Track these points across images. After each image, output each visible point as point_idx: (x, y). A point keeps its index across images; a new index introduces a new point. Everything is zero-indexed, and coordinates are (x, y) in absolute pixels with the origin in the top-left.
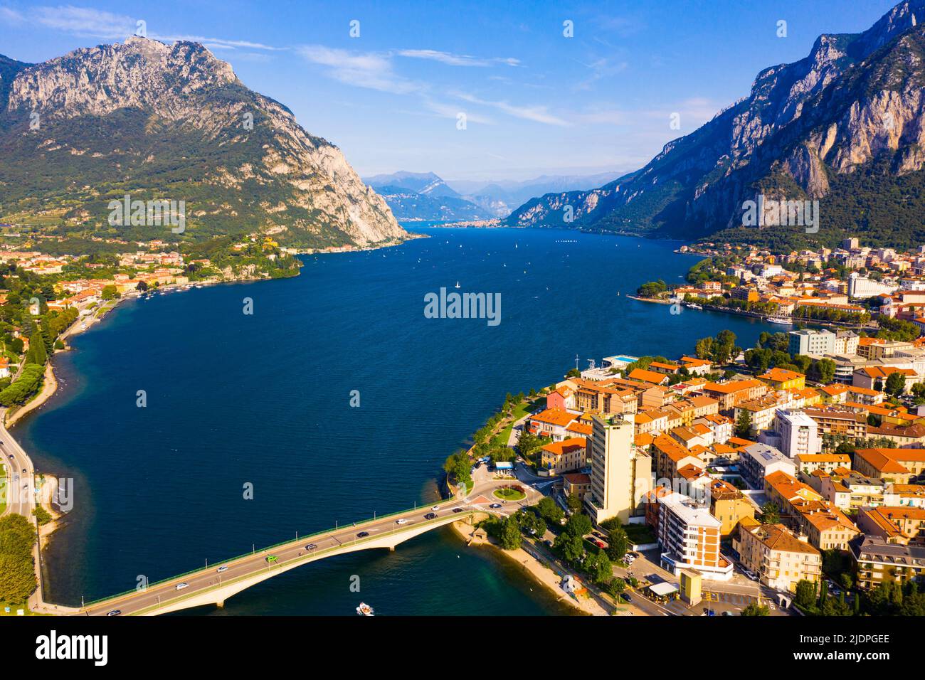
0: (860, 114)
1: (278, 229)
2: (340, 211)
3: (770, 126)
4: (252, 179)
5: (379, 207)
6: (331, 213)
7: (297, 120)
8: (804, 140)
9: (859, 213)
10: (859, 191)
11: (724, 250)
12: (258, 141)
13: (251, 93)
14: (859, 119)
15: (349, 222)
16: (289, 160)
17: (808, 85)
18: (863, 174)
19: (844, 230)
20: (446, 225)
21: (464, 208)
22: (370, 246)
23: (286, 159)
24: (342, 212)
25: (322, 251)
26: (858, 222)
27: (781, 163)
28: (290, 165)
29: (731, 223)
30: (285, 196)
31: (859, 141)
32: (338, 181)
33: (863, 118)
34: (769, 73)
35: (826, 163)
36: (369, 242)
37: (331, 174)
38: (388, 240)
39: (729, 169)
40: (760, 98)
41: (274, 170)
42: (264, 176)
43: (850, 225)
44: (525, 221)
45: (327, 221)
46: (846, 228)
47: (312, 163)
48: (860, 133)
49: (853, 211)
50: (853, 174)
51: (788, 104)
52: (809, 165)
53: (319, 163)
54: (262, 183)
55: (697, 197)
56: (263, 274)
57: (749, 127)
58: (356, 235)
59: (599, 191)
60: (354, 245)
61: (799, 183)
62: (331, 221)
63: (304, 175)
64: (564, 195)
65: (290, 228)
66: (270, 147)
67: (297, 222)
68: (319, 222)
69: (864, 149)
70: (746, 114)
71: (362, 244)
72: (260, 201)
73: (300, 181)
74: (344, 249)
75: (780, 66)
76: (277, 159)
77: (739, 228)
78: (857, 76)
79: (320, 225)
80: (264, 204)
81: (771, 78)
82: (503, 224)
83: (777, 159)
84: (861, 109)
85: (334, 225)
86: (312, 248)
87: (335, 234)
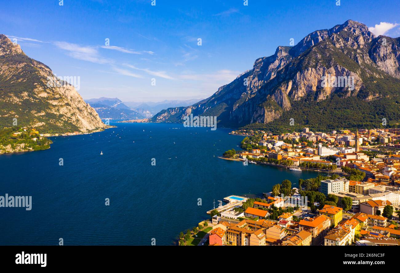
0: (301, 77)
1: (40, 124)
2: (73, 115)
3: (262, 81)
4: (27, 99)
5: (93, 113)
6: (68, 116)
7: (53, 72)
8: (279, 86)
9: (304, 117)
10: (303, 108)
11: (250, 133)
12: (32, 81)
13: (29, 59)
14: (300, 79)
15: (78, 120)
16: (48, 90)
17: (275, 65)
18: (304, 101)
19: (299, 124)
20: (124, 121)
21: (132, 114)
22: (88, 132)
23: (46, 90)
24: (74, 115)
25: (63, 135)
26: (304, 121)
27: (271, 95)
28: (48, 93)
29: (252, 121)
30: (45, 108)
31: (301, 87)
32: (73, 101)
33: (302, 78)
34: (260, 60)
35: (289, 96)
36: (87, 130)
37: (69, 98)
38: (97, 129)
39: (247, 98)
40: (257, 70)
41: (39, 95)
42: (34, 98)
43: (301, 122)
44: (160, 120)
45: (66, 120)
46: (300, 123)
47: (59, 92)
48: (301, 84)
49: (302, 116)
50: (300, 101)
51: (268, 73)
52: (283, 97)
53: (63, 92)
54: (33, 102)
55: (234, 110)
56: (29, 148)
57: (253, 81)
58: (81, 127)
59: (192, 107)
60: (80, 131)
61: (279, 104)
62: (68, 120)
63: (55, 98)
64: (177, 108)
65: (47, 124)
66: (38, 84)
67: (50, 121)
68: (62, 120)
69: (303, 91)
70: (252, 76)
71: (84, 131)
72: (31, 110)
73: (53, 101)
74: (75, 134)
75: (264, 58)
76: (41, 90)
77: (256, 123)
78: (298, 62)
79: (63, 122)
80: (33, 112)
81: (261, 62)
82: (150, 121)
83: (269, 94)
84: (301, 75)
85: (70, 122)
86: (58, 133)
87: (70, 126)
